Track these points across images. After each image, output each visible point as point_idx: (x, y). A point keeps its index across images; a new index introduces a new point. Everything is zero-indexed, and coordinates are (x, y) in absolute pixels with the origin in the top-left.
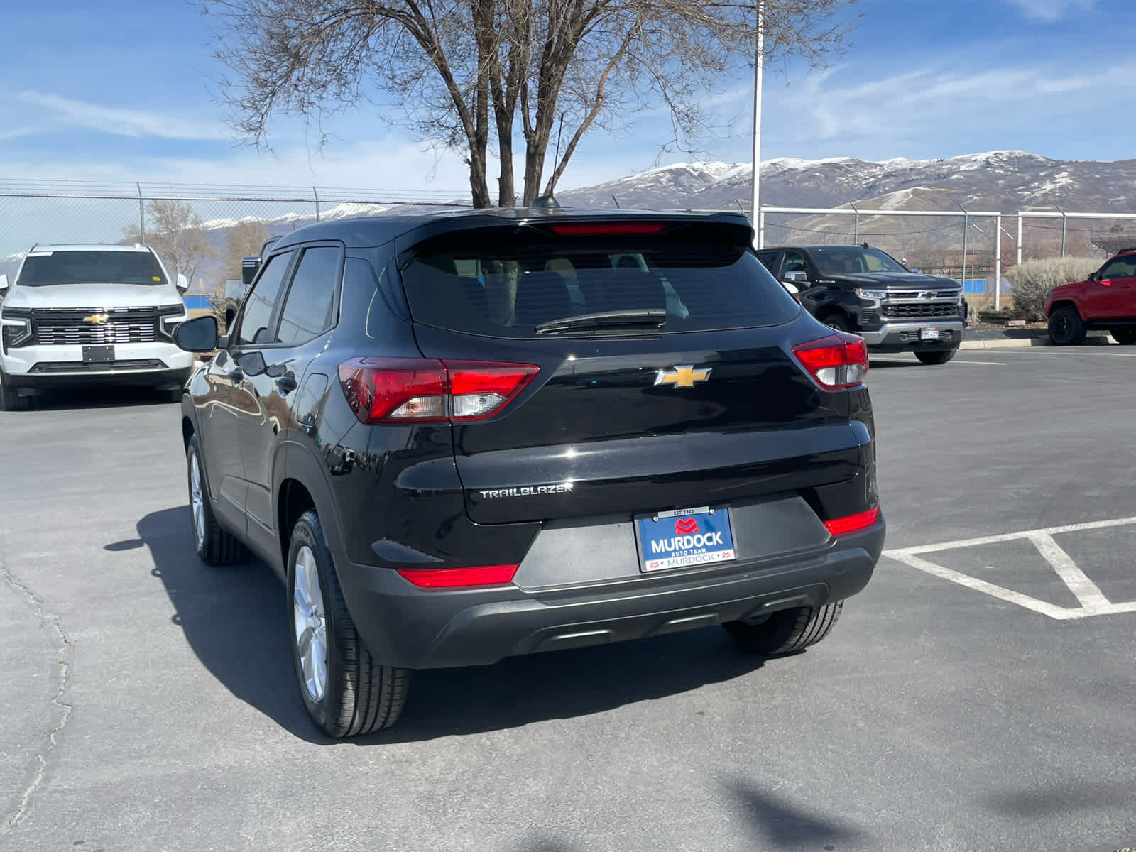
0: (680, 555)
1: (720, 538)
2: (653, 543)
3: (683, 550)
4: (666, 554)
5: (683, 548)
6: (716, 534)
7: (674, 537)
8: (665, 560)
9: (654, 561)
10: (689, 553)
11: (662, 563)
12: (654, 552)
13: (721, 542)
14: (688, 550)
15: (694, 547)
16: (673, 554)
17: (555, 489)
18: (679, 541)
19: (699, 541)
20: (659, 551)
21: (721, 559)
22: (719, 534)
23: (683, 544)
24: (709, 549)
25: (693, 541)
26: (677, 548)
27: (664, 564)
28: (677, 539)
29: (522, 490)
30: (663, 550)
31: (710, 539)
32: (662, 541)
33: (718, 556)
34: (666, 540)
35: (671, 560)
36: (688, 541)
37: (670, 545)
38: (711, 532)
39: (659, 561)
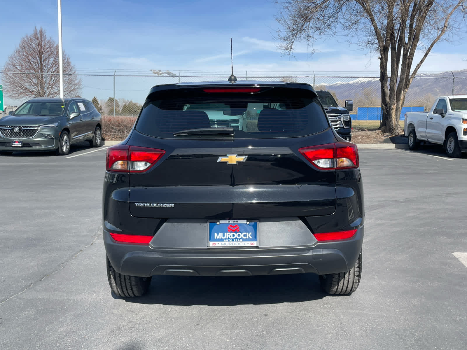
0: (228, 241)
1: (251, 235)
2: (216, 234)
3: (230, 239)
4: (221, 240)
5: (230, 238)
6: (249, 234)
7: (226, 232)
8: (220, 243)
9: (214, 242)
10: (233, 241)
12: (215, 238)
13: (251, 238)
14: (233, 239)
15: (236, 238)
16: (225, 240)
17: (166, 205)
18: (229, 235)
19: (239, 236)
20: (218, 238)
21: (249, 245)
22: (251, 233)
23: (231, 236)
24: (244, 240)
25: (236, 235)
26: (227, 238)
27: (219, 244)
28: (228, 233)
29: (152, 204)
30: (220, 238)
31: (245, 235)
32: (220, 234)
33: (248, 244)
34: (222, 234)
35: (223, 243)
36: (234, 235)
37: (224, 236)
38: (247, 233)
39: (217, 243)
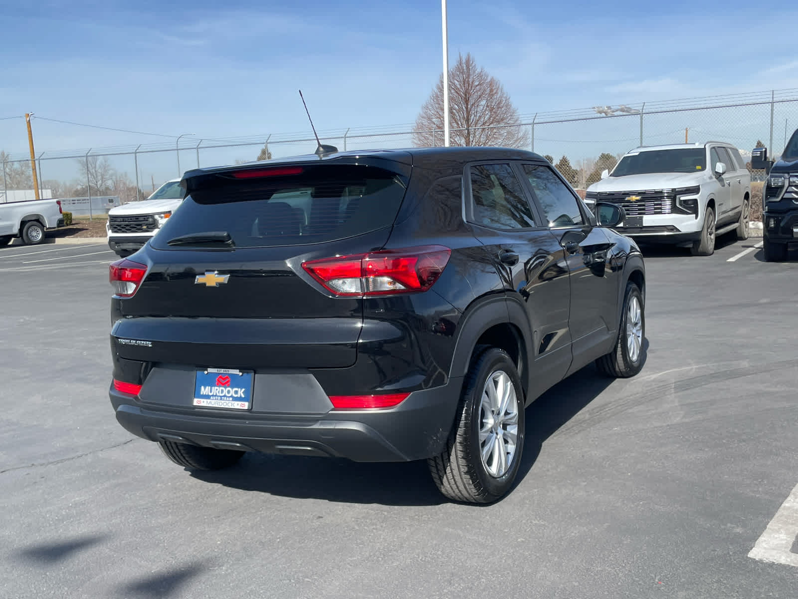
0: (215, 399)
1: (243, 393)
2: (203, 387)
3: (218, 396)
4: (207, 397)
5: (218, 394)
6: (241, 390)
7: (215, 386)
8: (205, 400)
9: (199, 400)
10: (221, 399)
11: (203, 402)
12: (202, 393)
13: (243, 396)
14: (221, 397)
15: (225, 396)
16: (212, 398)
18: (217, 390)
19: (229, 392)
20: (204, 393)
21: (239, 407)
22: (243, 390)
23: (219, 392)
24: (234, 399)
25: (225, 392)
26: (215, 394)
27: (204, 403)
28: (216, 388)
29: (138, 342)
30: (207, 394)
31: (236, 392)
32: (207, 387)
33: (237, 405)
34: (210, 387)
35: (209, 401)
36: (222, 391)
37: (211, 392)
38: (239, 388)
39: (202, 400)
